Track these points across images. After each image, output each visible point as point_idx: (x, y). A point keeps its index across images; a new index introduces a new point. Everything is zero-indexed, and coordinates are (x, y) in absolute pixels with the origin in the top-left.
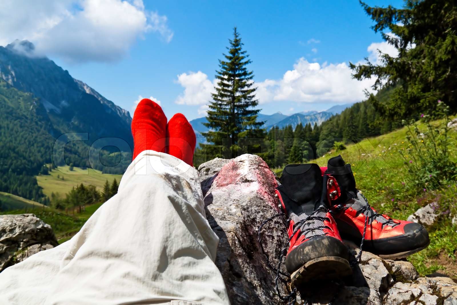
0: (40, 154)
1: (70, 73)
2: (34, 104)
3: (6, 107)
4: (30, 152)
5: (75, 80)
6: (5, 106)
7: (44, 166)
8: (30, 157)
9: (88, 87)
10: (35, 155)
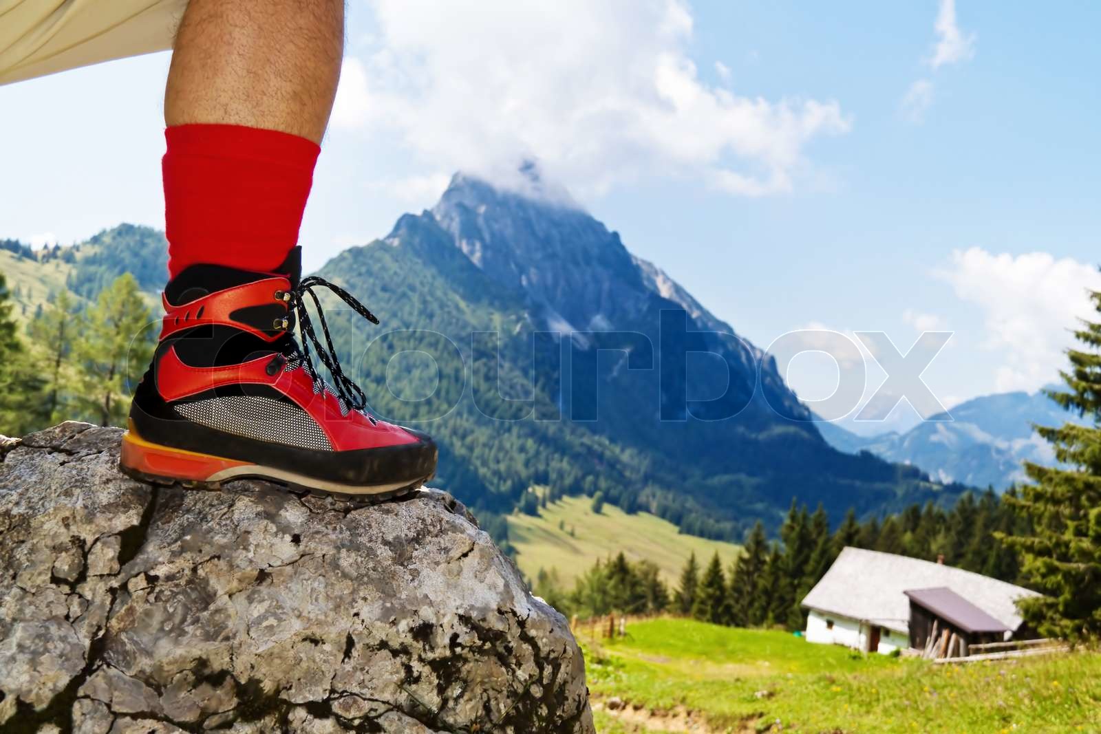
0: (522, 457)
1: (624, 240)
2: (524, 319)
3: (461, 323)
4: (501, 448)
5: (636, 259)
6: (458, 320)
7: (530, 490)
8: (498, 462)
9: (667, 279)
10: (511, 459)
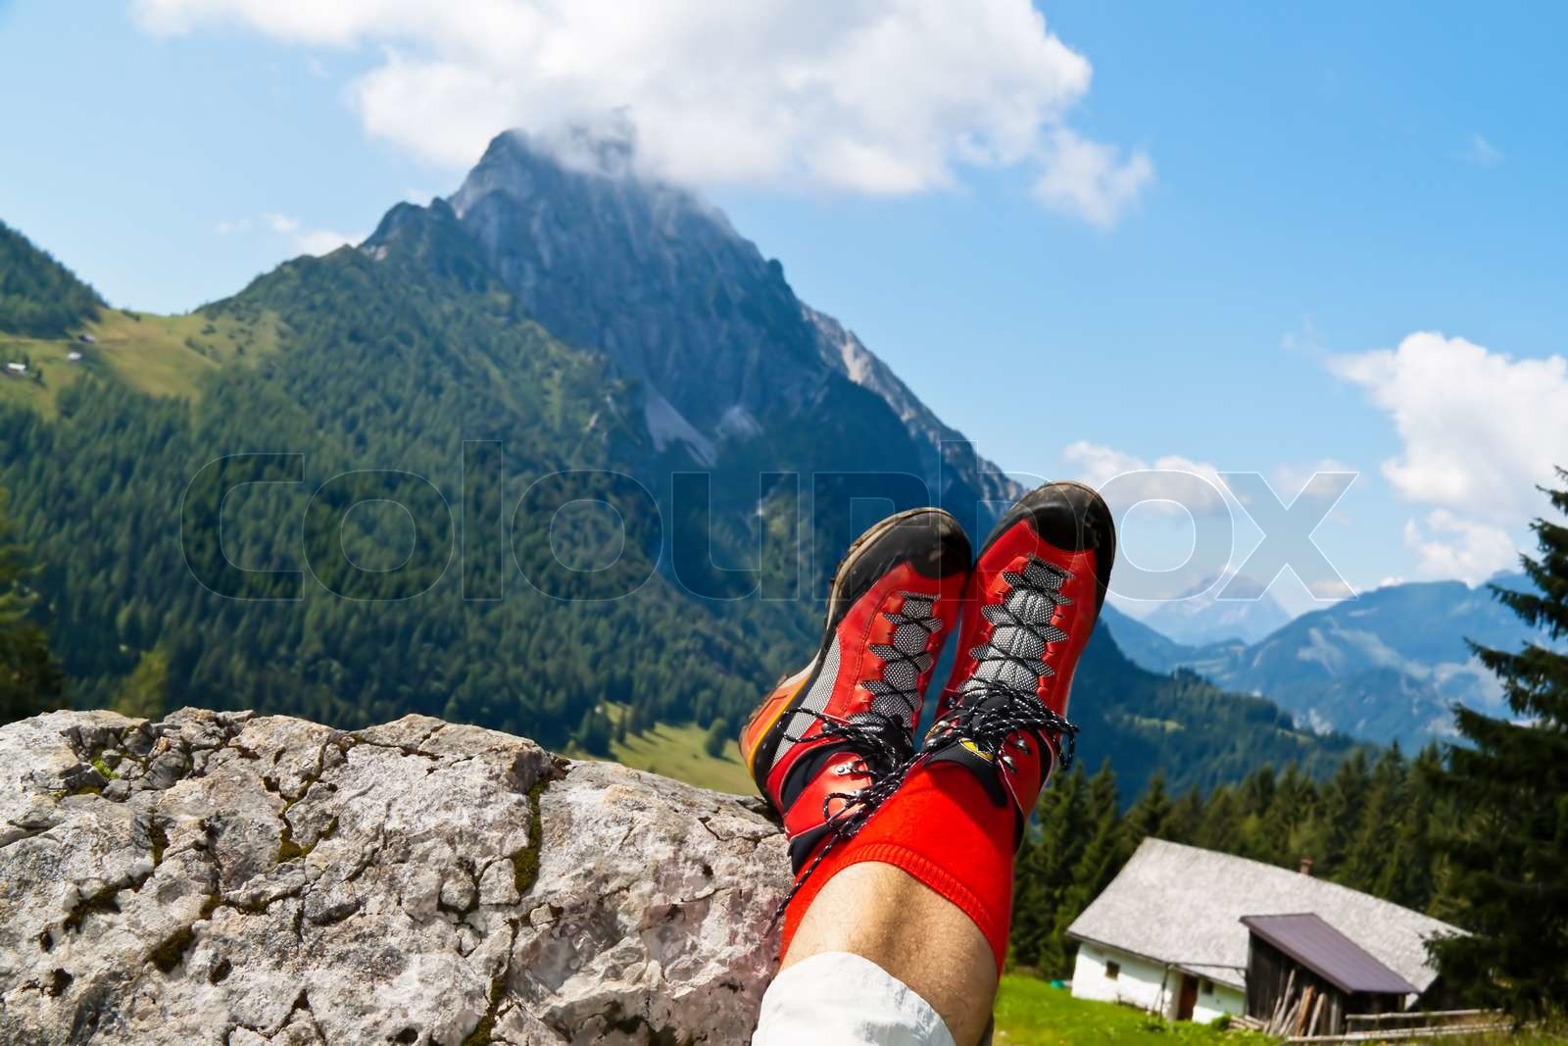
0: (589, 650)
1: (790, 277)
2: (606, 405)
3: (490, 406)
4: (550, 633)
5: (809, 310)
6: (485, 400)
7: (598, 710)
8: (544, 657)
9: (860, 350)
10: (568, 653)
